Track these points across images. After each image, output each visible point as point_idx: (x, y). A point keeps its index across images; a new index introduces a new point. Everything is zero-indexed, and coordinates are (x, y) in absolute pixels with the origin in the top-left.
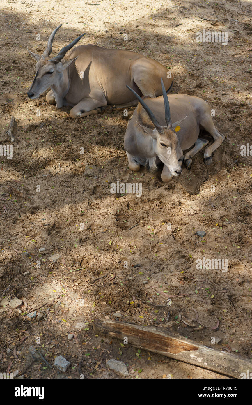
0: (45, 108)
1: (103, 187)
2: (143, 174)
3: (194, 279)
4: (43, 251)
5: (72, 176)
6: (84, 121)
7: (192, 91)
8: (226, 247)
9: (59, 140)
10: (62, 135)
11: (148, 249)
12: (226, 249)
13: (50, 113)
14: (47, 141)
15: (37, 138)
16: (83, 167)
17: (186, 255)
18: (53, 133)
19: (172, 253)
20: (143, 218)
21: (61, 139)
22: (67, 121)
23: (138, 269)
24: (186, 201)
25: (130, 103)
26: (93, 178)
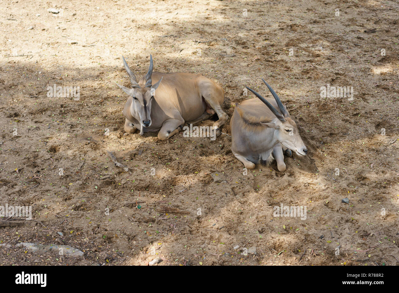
0: (129, 138)
1: (238, 187)
2: (260, 170)
3: (370, 234)
4: (239, 248)
5: (204, 186)
6: (174, 141)
7: (240, 99)
8: (371, 206)
9: (166, 160)
10: (166, 155)
11: (317, 223)
12: (372, 207)
13: (137, 141)
14: (157, 164)
15: (145, 164)
16: (207, 176)
17: (348, 219)
18: (156, 156)
19: (338, 220)
20: (292, 202)
21: (167, 159)
22: (159, 144)
23: (324, 239)
24: (313, 181)
25: (199, 118)
26: (223, 183)
